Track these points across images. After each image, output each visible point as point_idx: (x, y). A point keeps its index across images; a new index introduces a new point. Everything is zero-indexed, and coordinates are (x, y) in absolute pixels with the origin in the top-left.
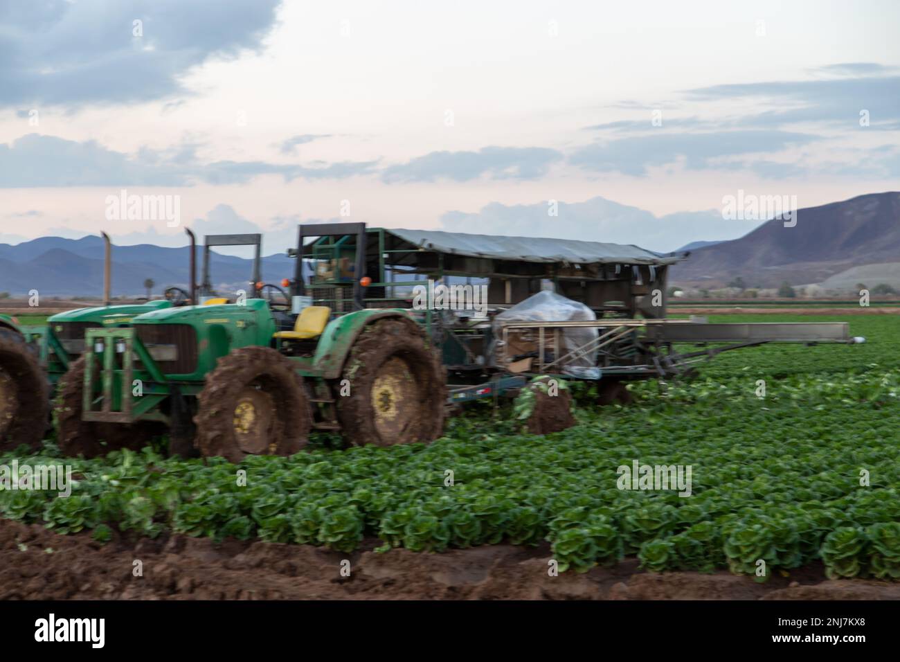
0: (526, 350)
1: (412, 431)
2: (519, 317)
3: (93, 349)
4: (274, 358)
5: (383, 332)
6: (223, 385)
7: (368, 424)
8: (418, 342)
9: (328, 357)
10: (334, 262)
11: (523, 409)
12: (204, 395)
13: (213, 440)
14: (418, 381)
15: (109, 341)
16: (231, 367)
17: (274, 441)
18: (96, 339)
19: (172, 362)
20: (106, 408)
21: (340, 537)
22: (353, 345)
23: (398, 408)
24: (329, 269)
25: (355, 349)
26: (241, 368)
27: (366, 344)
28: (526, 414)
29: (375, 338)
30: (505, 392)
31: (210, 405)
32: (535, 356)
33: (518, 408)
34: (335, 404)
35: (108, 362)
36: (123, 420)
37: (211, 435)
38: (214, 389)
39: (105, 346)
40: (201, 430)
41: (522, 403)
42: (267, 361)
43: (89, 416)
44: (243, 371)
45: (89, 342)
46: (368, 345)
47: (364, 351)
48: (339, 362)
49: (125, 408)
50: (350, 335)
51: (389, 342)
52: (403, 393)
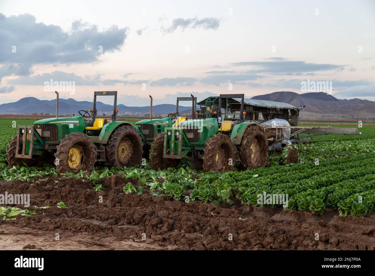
0: (270, 135)
1: (258, 161)
2: (267, 125)
3: (167, 133)
4: (226, 138)
5: (253, 129)
6: (213, 147)
7: (249, 159)
8: (262, 133)
9: (236, 137)
10: (212, 107)
11: (285, 155)
12: (206, 150)
13: (210, 165)
14: (260, 146)
15: (173, 132)
16: (215, 141)
17: (224, 165)
18: (168, 131)
19: (192, 139)
20: (172, 154)
21: (320, 209)
22: (244, 134)
23: (254, 154)
24: (211, 109)
25: (245, 135)
26: (218, 141)
27: (248, 133)
28: (286, 156)
29: (251, 131)
30: (276, 149)
31: (209, 153)
32: (275, 137)
33: (284, 154)
34: (239, 153)
35: (173, 139)
36: (178, 158)
37: (209, 163)
38: (210, 148)
39: (171, 133)
40: (205, 161)
41: (285, 152)
42: (225, 139)
43: (165, 156)
44: (219, 142)
45: (166, 131)
46: (249, 134)
47: (248, 136)
48: (240, 139)
49: (179, 154)
50: (243, 130)
51: (255, 133)
52: (256, 149)
